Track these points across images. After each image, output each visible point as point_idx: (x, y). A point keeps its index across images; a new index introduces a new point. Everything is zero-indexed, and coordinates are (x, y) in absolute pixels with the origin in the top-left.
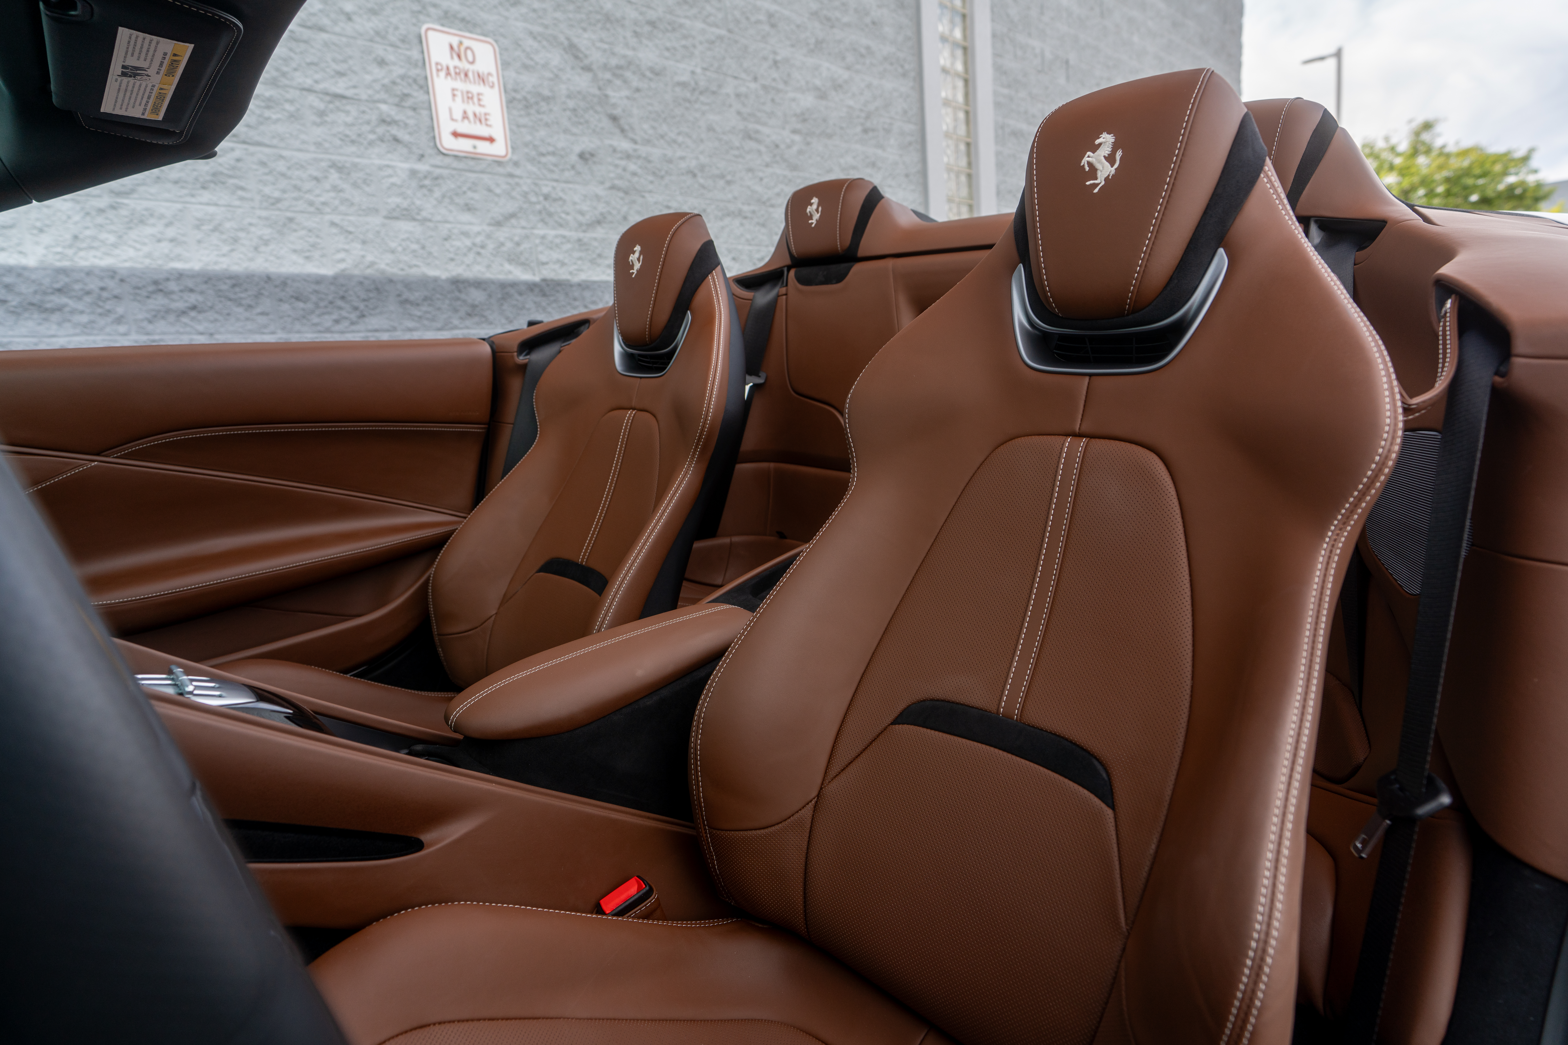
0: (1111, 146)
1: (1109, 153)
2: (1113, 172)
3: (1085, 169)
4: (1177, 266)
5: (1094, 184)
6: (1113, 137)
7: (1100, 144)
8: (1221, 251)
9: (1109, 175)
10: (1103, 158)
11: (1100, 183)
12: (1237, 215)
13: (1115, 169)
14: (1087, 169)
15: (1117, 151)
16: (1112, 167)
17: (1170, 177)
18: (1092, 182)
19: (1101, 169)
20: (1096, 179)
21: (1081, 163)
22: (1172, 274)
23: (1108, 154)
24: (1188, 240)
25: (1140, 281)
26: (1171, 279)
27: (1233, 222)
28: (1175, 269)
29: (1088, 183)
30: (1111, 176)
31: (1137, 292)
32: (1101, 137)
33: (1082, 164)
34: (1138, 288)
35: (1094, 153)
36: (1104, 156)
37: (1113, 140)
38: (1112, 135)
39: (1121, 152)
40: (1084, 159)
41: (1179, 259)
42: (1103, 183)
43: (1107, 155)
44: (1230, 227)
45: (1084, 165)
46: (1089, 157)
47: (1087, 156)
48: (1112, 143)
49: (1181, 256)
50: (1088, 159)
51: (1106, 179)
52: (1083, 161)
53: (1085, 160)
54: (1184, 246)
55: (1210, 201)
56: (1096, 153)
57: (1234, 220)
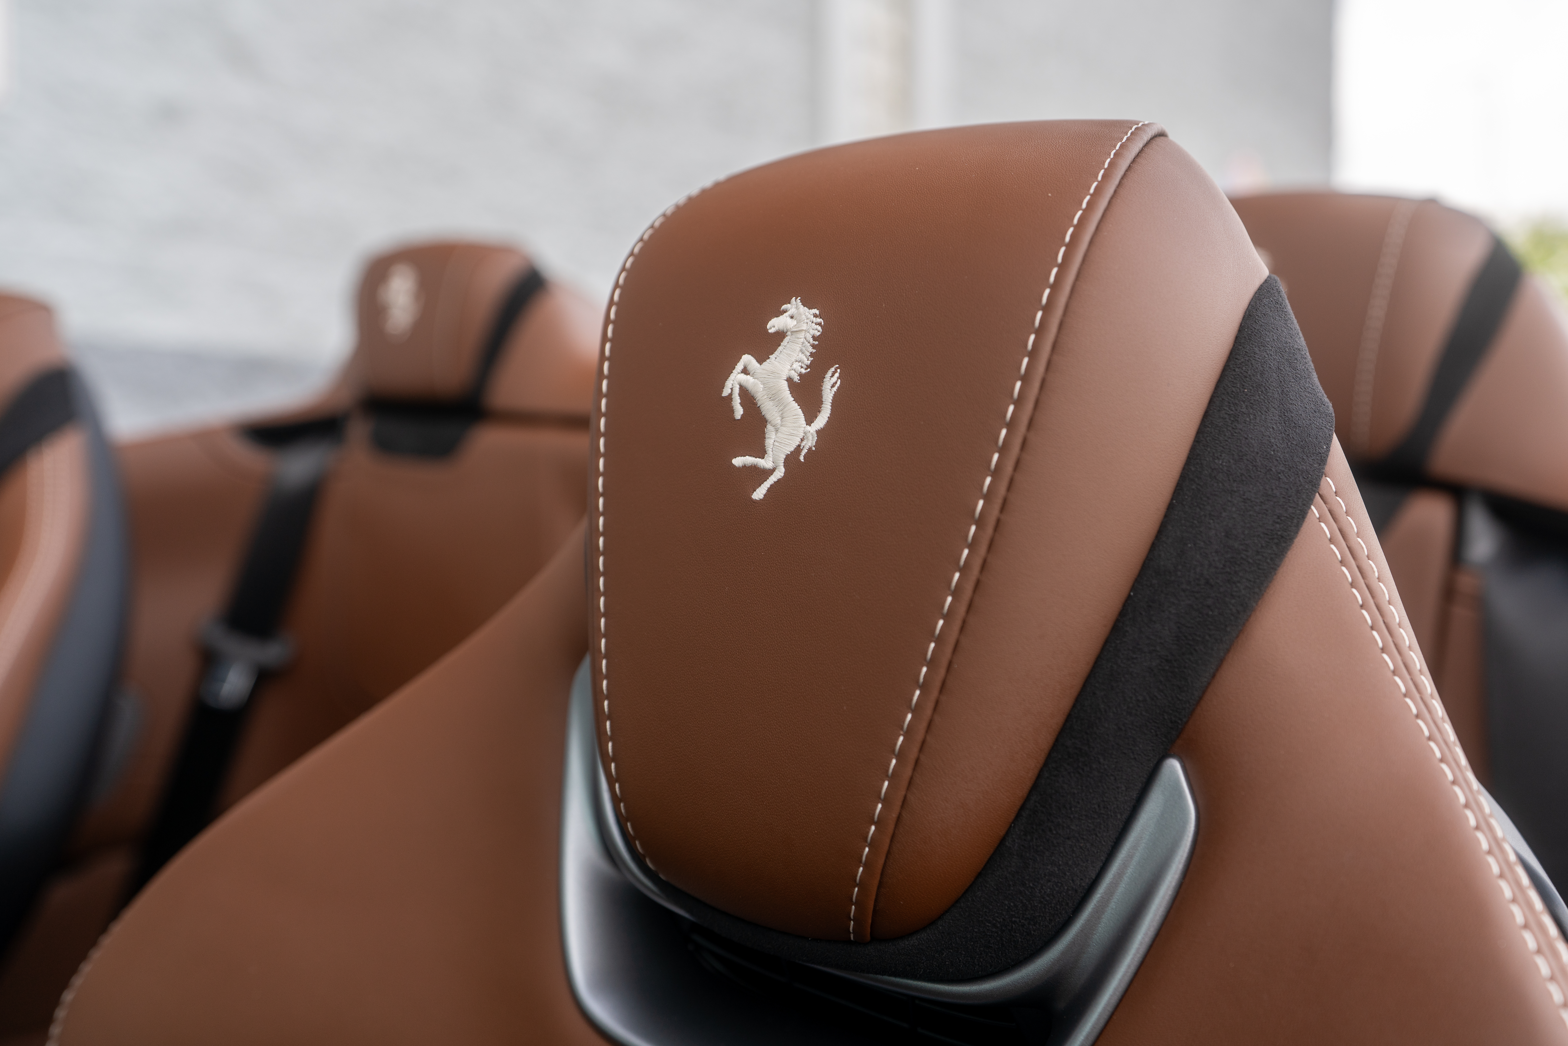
0: (811, 349)
1: (803, 371)
2: (810, 443)
3: (732, 411)
4: (1022, 808)
5: (754, 468)
6: (819, 320)
7: (780, 336)
8: (1174, 767)
9: (798, 449)
10: (785, 385)
11: (771, 472)
12: (1228, 651)
13: (818, 432)
14: (739, 412)
15: (826, 372)
16: (809, 421)
17: (987, 498)
18: (749, 460)
19: (778, 421)
20: (762, 453)
21: (723, 386)
22: (1002, 833)
23: (800, 375)
24: (1057, 721)
25: (889, 853)
26: (1000, 850)
27: (1214, 676)
28: (1013, 816)
29: (738, 461)
30: (805, 451)
31: (881, 885)
32: (785, 311)
33: (726, 392)
34: (882, 874)
35: (761, 361)
36: (789, 380)
37: (817, 331)
38: (817, 311)
39: (837, 375)
40: (732, 377)
41: (1028, 784)
42: (779, 473)
43: (796, 378)
44: (1204, 692)
45: (731, 394)
46: (745, 371)
47: (740, 367)
48: (814, 338)
49: (1032, 775)
50: (743, 377)
51: (791, 460)
52: (729, 384)
53: (735, 381)
54: (1045, 740)
55: (1133, 588)
56: (766, 364)
57: (1221, 661)
